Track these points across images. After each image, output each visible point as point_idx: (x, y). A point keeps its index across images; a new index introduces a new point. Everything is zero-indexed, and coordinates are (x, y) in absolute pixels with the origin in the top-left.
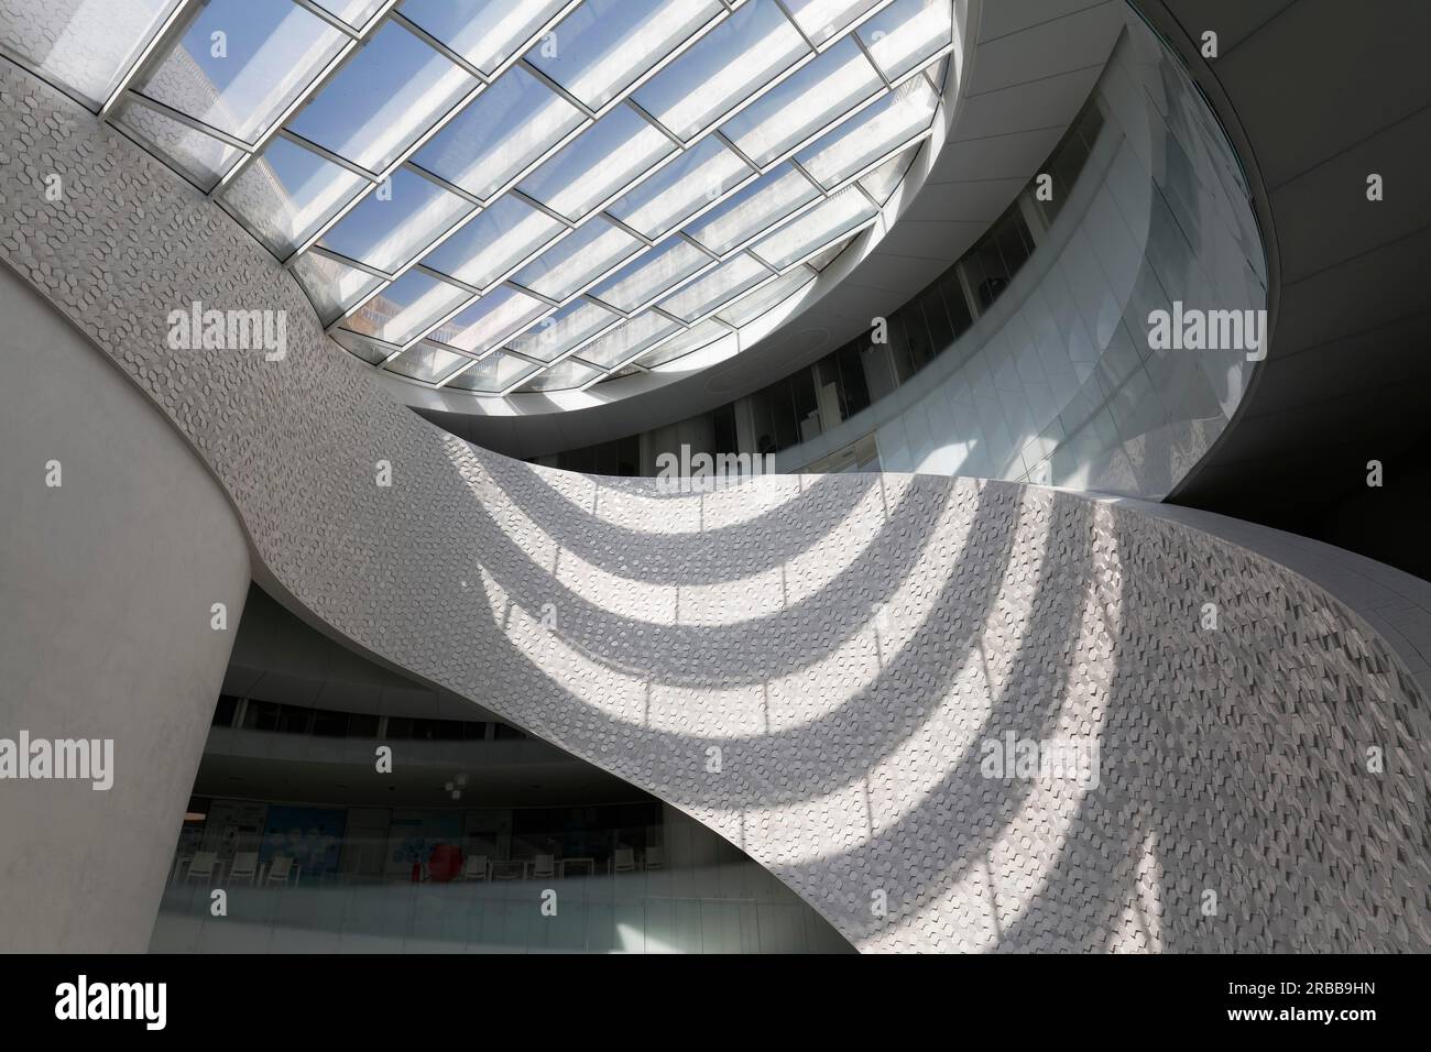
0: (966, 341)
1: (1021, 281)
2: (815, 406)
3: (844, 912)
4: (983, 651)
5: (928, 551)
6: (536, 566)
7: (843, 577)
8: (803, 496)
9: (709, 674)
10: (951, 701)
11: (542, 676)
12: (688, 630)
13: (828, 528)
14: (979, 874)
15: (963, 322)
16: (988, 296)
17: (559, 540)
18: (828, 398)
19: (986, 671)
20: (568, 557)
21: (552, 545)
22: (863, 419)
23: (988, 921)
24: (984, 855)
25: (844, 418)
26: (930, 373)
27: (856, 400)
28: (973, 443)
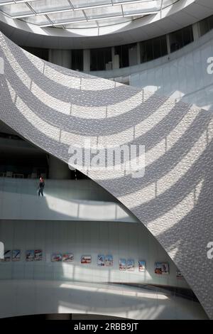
0: (164, 58)
1: (187, 48)
2: (111, 61)
3: (115, 191)
4: (166, 140)
5: (155, 113)
6: (24, 85)
7: (126, 114)
8: (115, 88)
9: (80, 131)
10: (154, 149)
11: (27, 121)
12: (74, 118)
13: (123, 100)
14: (154, 185)
15: (165, 53)
16: (174, 48)
17: (32, 79)
18: (116, 59)
19: (166, 144)
20: (34, 85)
21: (29, 80)
22: (126, 70)
23: (154, 194)
24: (156, 182)
25: (120, 67)
26: (151, 63)
27: (124, 63)
28: (159, 87)
